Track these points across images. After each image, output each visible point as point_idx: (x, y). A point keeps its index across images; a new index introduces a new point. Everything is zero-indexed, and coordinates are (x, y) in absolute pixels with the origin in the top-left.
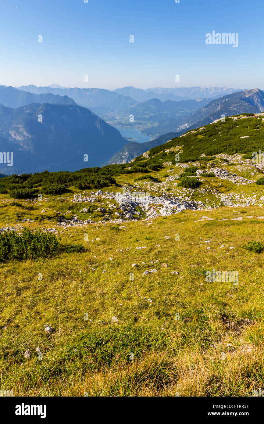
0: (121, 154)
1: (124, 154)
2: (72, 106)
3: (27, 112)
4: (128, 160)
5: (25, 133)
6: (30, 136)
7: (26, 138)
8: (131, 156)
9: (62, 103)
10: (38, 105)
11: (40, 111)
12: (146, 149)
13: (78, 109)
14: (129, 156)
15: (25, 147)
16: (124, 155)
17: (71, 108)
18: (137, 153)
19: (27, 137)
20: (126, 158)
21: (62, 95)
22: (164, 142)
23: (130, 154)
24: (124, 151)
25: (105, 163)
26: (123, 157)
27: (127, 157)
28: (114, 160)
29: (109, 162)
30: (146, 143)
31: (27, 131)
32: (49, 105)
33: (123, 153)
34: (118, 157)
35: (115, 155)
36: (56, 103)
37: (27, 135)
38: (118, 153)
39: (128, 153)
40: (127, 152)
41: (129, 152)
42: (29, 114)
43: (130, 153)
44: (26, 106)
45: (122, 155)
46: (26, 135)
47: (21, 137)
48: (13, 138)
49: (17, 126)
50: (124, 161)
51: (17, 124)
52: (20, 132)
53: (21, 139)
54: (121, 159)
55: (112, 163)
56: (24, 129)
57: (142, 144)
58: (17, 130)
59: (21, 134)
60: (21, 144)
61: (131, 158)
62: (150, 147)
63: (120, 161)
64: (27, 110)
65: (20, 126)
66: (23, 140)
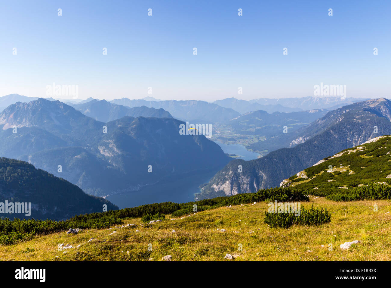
0: (224, 173)
1: (228, 173)
2: (168, 119)
3: (119, 126)
4: (232, 180)
5: (115, 149)
6: (120, 152)
7: (115, 154)
8: (236, 175)
9: (157, 116)
10: (131, 119)
11: (133, 125)
12: (254, 167)
13: (174, 123)
14: (234, 176)
15: (114, 164)
16: (228, 175)
17: (167, 122)
19: (117, 153)
20: (230, 178)
21: (157, 108)
22: (275, 160)
24: (227, 170)
25: (204, 184)
26: (226, 176)
27: (232, 177)
28: (215, 180)
29: (210, 183)
30: (253, 160)
31: (118, 147)
32: (143, 118)
33: (226, 172)
34: (220, 177)
35: (217, 174)
36: (150, 116)
37: (117, 152)
38: (220, 172)
39: (232, 173)
40: (231, 171)
41: (233, 171)
42: (121, 128)
43: (235, 172)
44: (118, 120)
45: (225, 175)
46: (116, 150)
47: (110, 153)
48: (102, 155)
49: (107, 142)
50: (227, 182)
51: (107, 139)
52: (109, 147)
53: (110, 156)
54: (224, 180)
55: (213, 184)
56: (114, 145)
57: (249, 161)
58: (106, 146)
59: (111, 150)
60: (110, 161)
61: (236, 178)
62: (258, 165)
63: (223, 182)
64: (119, 124)
65: (110, 141)
66: (112, 156)
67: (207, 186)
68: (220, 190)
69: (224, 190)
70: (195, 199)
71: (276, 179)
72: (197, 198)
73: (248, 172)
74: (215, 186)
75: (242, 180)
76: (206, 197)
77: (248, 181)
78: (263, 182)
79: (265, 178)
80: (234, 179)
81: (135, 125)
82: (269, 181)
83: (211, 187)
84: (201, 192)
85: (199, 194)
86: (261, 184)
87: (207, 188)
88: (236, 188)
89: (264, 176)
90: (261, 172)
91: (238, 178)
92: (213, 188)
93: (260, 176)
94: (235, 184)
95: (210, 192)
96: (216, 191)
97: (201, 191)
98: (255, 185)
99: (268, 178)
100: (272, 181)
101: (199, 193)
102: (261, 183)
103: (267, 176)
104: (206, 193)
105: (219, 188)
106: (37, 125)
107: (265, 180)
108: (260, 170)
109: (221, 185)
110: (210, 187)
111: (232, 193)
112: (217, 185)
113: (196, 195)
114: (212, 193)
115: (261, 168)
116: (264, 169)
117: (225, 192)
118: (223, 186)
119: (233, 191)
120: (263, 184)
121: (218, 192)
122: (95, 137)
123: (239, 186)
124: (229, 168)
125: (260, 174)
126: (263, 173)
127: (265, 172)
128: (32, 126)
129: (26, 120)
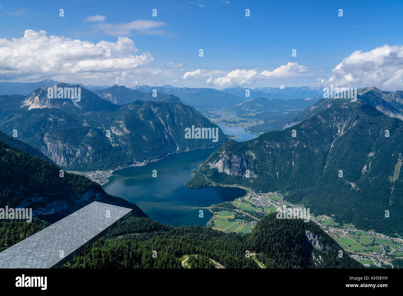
3: (131, 109)
4: (225, 159)
5: (125, 130)
6: (129, 132)
7: (125, 134)
9: (166, 101)
10: (141, 103)
11: (142, 108)
14: (226, 155)
15: (123, 143)
16: (221, 154)
18: (235, 153)
20: (223, 157)
21: (169, 93)
22: (265, 141)
23: (228, 154)
24: (222, 150)
25: (202, 162)
26: (220, 156)
28: (211, 159)
29: (206, 161)
30: (245, 141)
31: (128, 127)
32: (152, 102)
33: (220, 152)
34: (215, 156)
35: (213, 154)
37: (126, 131)
38: (215, 151)
40: (225, 151)
41: (227, 151)
42: (131, 111)
44: (130, 104)
45: (219, 154)
47: (121, 133)
48: (113, 134)
49: (119, 122)
50: (220, 161)
51: (118, 121)
52: (120, 128)
53: (120, 135)
54: (218, 158)
55: (209, 162)
56: (124, 125)
57: (241, 142)
58: (117, 126)
59: (121, 130)
60: (119, 140)
61: (228, 158)
62: (249, 146)
63: (217, 160)
64: (131, 107)
65: (121, 122)
66: (122, 135)
67: (204, 163)
69: (217, 168)
71: (264, 159)
74: (210, 164)
75: (234, 159)
77: (239, 161)
78: (252, 161)
79: (254, 158)
81: (144, 108)
82: (258, 161)
83: (207, 164)
85: (196, 171)
87: (203, 166)
88: (228, 166)
89: (254, 156)
90: (251, 152)
91: (230, 157)
92: (209, 166)
93: (250, 156)
94: (227, 163)
96: (211, 168)
97: (199, 168)
98: (245, 164)
99: (257, 158)
100: (261, 160)
102: (250, 162)
103: (256, 155)
104: (202, 170)
105: (213, 166)
106: (57, 107)
107: (254, 160)
108: (250, 150)
109: (215, 163)
112: (212, 163)
113: (193, 171)
114: (207, 170)
116: (253, 150)
118: (217, 164)
119: (225, 169)
120: (253, 163)
122: (109, 118)
123: (231, 164)
124: (223, 148)
125: (250, 154)
126: (253, 154)
127: (255, 152)
128: (53, 107)
129: (48, 102)
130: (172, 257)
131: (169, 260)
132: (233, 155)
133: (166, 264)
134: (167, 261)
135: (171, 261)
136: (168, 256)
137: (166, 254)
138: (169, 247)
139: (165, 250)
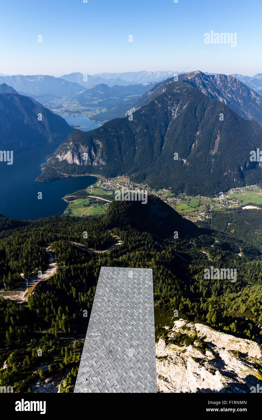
0: (66, 144)
1: (69, 144)
2: (10, 95)
4: (73, 150)
12: (92, 137)
13: (16, 98)
14: (74, 146)
16: (69, 146)
17: (8, 97)
18: (83, 143)
22: (109, 129)
23: (75, 144)
24: (68, 142)
25: (50, 155)
26: (68, 147)
27: (72, 147)
28: (59, 151)
29: (54, 154)
30: (91, 131)
33: (67, 143)
34: (63, 148)
35: (60, 146)
38: (62, 143)
39: (73, 143)
40: (72, 142)
41: (74, 142)
45: (67, 146)
50: (69, 152)
54: (66, 150)
55: (57, 154)
57: (87, 132)
61: (76, 148)
62: (95, 135)
63: (65, 152)
67: (52, 157)
68: (63, 159)
70: (42, 169)
71: (110, 146)
72: (43, 169)
73: (86, 142)
74: (59, 156)
75: (82, 149)
76: (51, 166)
77: (87, 150)
78: (100, 150)
79: (101, 146)
80: (75, 149)
82: (105, 149)
83: (56, 157)
84: (47, 163)
86: (98, 152)
87: (52, 159)
88: (77, 157)
89: (100, 144)
90: (98, 141)
91: (77, 148)
92: (58, 158)
93: (97, 144)
94: (76, 153)
95: (55, 162)
96: (60, 161)
97: (48, 161)
98: (93, 152)
99: (104, 146)
100: (107, 148)
101: (46, 164)
102: (98, 150)
103: (103, 144)
104: (52, 163)
105: (62, 158)
107: (101, 148)
108: (97, 139)
109: (64, 155)
110: (54, 157)
111: (73, 161)
112: (61, 155)
113: (43, 165)
114: (56, 163)
115: (97, 138)
116: (100, 138)
117: (68, 161)
118: (66, 155)
119: (74, 160)
121: (62, 161)
123: (80, 155)
124: (69, 139)
125: (97, 143)
126: (99, 142)
127: (102, 141)
130: (35, 247)
131: (32, 250)
132: (80, 145)
133: (31, 254)
134: (32, 252)
135: (35, 250)
136: (32, 247)
137: (29, 246)
138: (31, 239)
139: (27, 243)
